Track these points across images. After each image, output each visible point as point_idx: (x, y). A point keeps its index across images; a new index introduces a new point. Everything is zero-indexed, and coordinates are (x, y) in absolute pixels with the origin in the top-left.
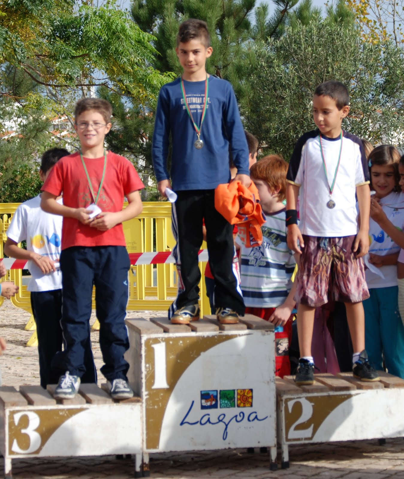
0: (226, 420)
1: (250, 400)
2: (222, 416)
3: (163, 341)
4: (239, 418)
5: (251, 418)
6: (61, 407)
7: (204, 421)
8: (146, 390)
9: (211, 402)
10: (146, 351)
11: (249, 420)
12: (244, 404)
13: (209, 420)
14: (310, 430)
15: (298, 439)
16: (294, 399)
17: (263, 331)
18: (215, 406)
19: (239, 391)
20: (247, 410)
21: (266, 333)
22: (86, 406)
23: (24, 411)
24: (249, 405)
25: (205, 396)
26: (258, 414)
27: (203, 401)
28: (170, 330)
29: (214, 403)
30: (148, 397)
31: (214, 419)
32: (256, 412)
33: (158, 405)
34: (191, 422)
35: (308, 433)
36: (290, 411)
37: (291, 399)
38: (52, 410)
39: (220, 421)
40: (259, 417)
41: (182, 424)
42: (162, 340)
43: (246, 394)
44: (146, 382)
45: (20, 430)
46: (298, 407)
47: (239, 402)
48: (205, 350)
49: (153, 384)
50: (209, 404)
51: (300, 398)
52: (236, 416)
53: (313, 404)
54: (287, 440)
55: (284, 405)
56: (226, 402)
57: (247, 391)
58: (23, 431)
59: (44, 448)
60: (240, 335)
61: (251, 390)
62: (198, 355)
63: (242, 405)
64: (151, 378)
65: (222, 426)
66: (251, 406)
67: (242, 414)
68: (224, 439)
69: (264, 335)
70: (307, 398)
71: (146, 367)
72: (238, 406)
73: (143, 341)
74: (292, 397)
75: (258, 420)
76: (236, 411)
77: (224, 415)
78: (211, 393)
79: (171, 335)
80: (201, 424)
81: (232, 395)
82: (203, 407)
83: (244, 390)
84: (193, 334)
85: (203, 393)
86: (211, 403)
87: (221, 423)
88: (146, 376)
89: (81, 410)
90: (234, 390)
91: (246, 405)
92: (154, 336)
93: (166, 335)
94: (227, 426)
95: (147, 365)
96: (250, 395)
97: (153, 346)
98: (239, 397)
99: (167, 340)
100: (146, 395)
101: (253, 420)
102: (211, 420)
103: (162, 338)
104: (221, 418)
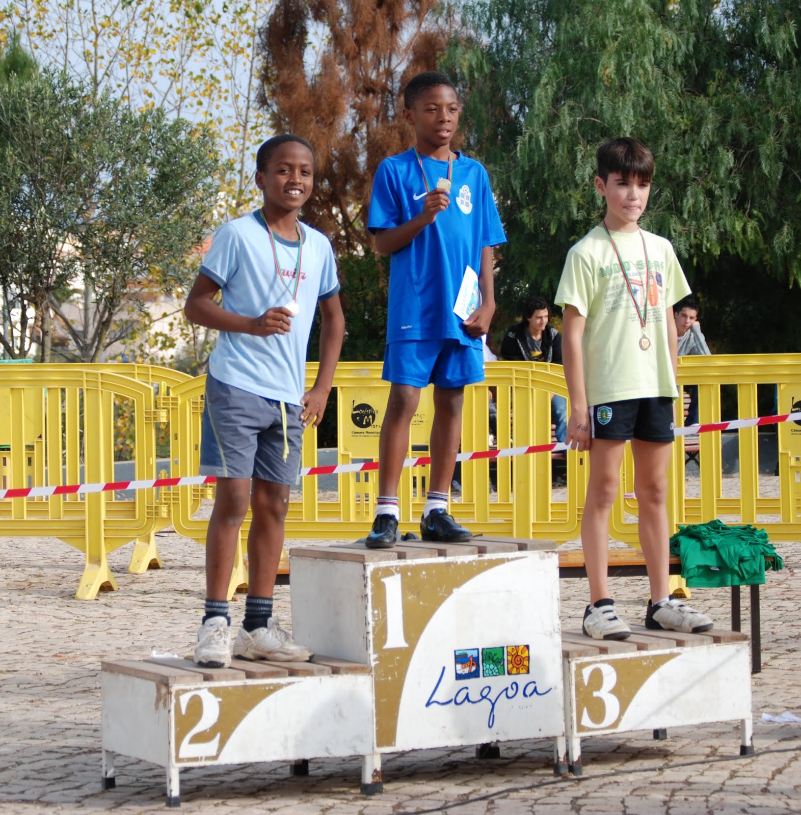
0: (492, 696)
1: (526, 663)
2: (487, 690)
3: (398, 572)
4: (510, 693)
5: (528, 692)
6: (644, 653)
7: (459, 700)
8: (375, 652)
9: (470, 667)
10: (372, 590)
11: (525, 695)
12: (518, 668)
13: (467, 697)
14: (215, 742)
15: (196, 759)
16: (190, 690)
17: (542, 552)
18: (475, 675)
19: (510, 650)
20: (522, 679)
21: (546, 555)
22: (676, 650)
23: (596, 662)
24: (524, 671)
25: (461, 658)
26: (537, 685)
27: (459, 666)
28: (407, 555)
29: (474, 668)
30: (377, 662)
31: (474, 696)
32: (534, 682)
33: (393, 676)
34: (441, 701)
35: (210, 748)
36: (184, 711)
37: (185, 691)
38: (631, 660)
39: (484, 697)
40: (539, 690)
41: (428, 704)
42: (396, 570)
43: (519, 653)
44: (374, 639)
45: (591, 693)
46: (196, 705)
47: (510, 666)
48: (458, 584)
49: (384, 641)
50: (466, 671)
51: (199, 689)
52: (507, 689)
53: (220, 700)
54: (178, 760)
55: (174, 701)
56: (492, 666)
57: (521, 648)
58: (595, 694)
59: (624, 718)
60: (508, 560)
61: (527, 647)
62: (450, 592)
63: (514, 671)
64: (382, 631)
65: (486, 704)
66: (528, 672)
67: (514, 686)
68: (490, 727)
69: (542, 558)
70: (211, 690)
71: (373, 614)
72: (509, 673)
73: (368, 574)
74: (187, 687)
75: (538, 694)
76: (506, 681)
77: (489, 688)
78: (470, 653)
79: (409, 562)
80: (456, 703)
81: (499, 656)
82: (459, 677)
83: (517, 647)
84: (441, 560)
85: (457, 653)
86: (470, 669)
87: (485, 700)
88: (374, 628)
89: (672, 656)
90: (503, 648)
91: (521, 671)
92: (384, 564)
93: (402, 563)
94: (493, 705)
95: (376, 612)
96: (526, 654)
97: (383, 580)
98: (510, 658)
99: (403, 571)
100: (375, 660)
101: (531, 695)
102: (471, 698)
103: (397, 567)
104: (484, 694)
